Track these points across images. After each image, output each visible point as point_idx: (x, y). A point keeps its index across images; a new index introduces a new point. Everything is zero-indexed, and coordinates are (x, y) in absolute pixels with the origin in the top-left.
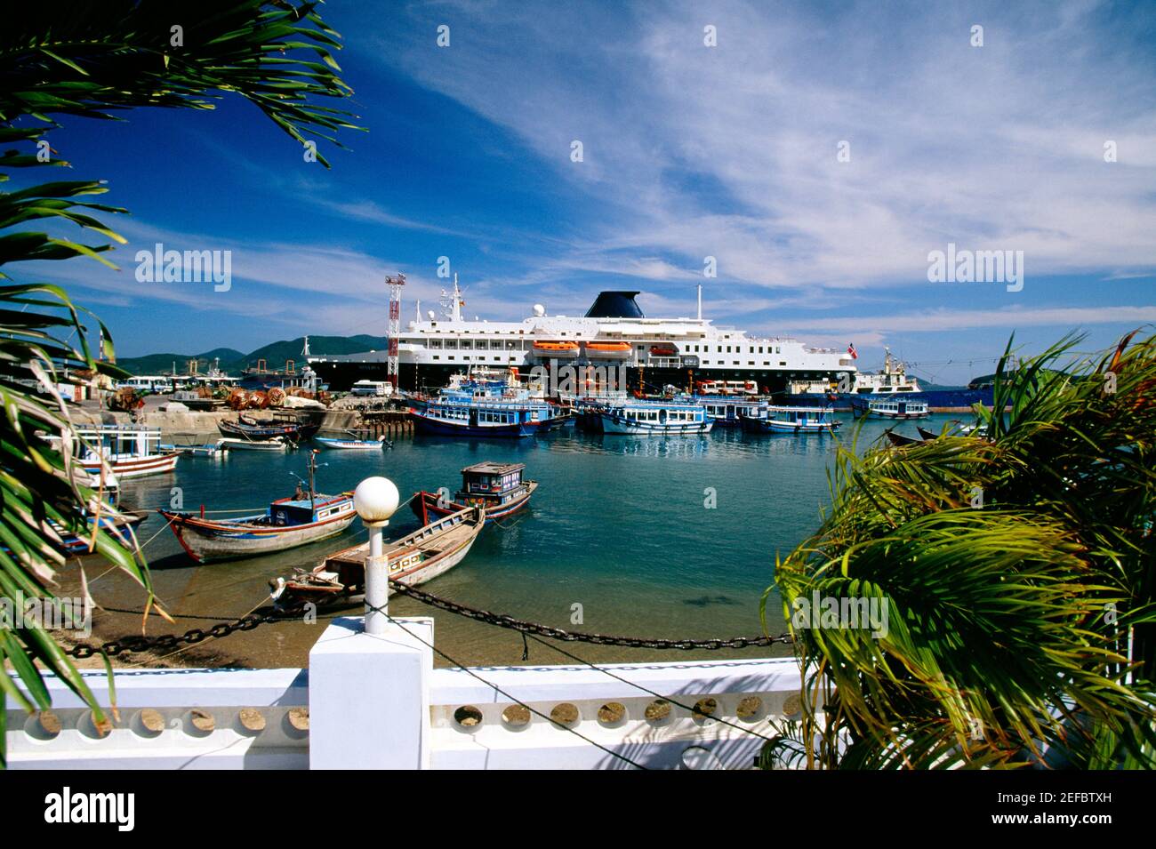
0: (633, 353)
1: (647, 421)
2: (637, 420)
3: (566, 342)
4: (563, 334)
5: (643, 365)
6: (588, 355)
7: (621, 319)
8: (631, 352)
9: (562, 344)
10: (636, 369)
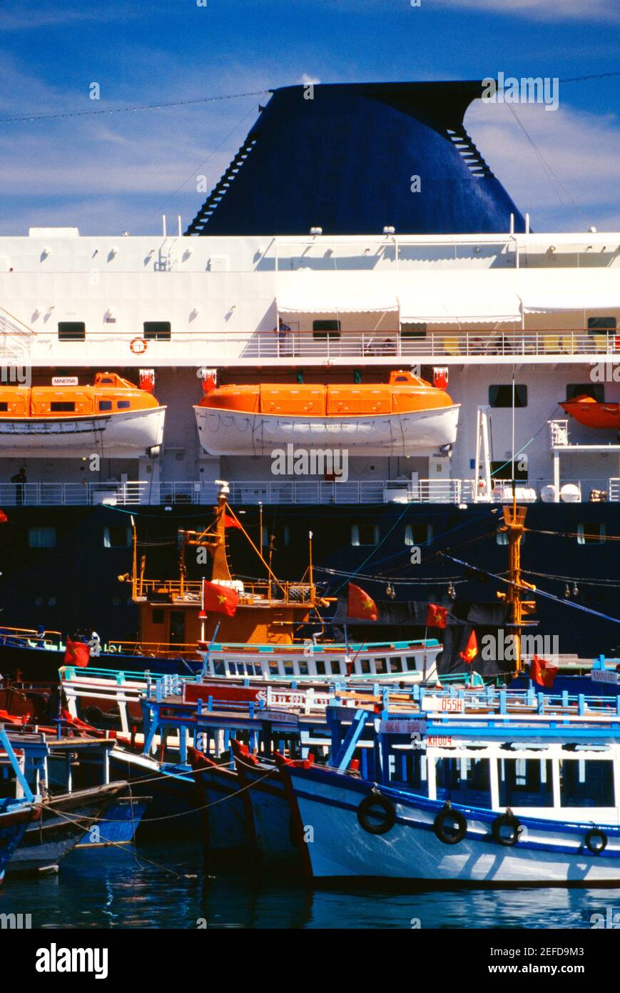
0: (466, 424)
1: (557, 812)
2: (497, 808)
3: (87, 375)
4: (72, 331)
5: (526, 494)
6: (211, 442)
7: (391, 239)
8: (449, 421)
9: (64, 387)
10: (486, 516)
